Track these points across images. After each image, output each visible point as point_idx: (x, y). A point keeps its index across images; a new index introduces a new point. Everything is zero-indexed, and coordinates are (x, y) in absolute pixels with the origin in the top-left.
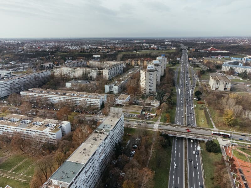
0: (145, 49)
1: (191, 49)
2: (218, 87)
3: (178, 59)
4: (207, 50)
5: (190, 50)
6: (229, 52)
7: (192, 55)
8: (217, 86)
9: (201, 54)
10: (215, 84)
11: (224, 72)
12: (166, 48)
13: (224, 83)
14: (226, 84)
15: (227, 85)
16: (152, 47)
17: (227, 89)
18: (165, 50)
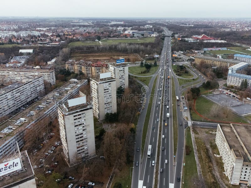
1: (176, 36)
2: (247, 177)
3: (156, 56)
4: (198, 39)
5: (175, 38)
6: (226, 42)
7: (177, 48)
9: (190, 44)
10: (240, 170)
12: (143, 35)
16: (126, 32)
18: (140, 39)
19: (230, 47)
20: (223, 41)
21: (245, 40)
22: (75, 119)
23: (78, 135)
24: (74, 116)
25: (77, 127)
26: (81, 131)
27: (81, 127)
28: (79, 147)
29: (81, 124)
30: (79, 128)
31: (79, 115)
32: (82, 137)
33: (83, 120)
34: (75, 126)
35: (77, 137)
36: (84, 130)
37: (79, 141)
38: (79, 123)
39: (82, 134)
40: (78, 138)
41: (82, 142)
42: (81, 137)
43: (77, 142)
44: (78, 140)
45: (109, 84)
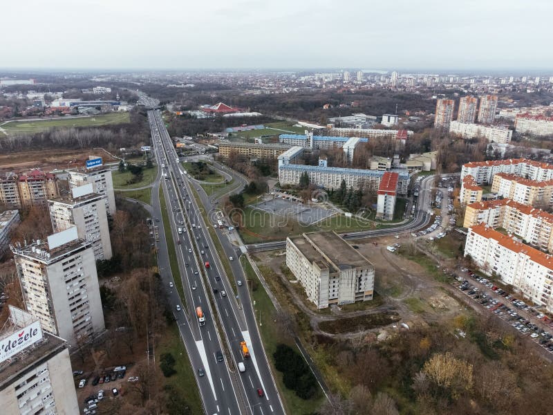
0: (30, 115)
1: (170, 107)
2: (336, 293)
3: (145, 149)
5: (167, 112)
6: (260, 114)
7: (178, 130)
8: (331, 290)
9: (201, 123)
10: (327, 286)
11: (288, 187)
12: (99, 108)
13: (354, 276)
14: (360, 280)
15: (362, 282)
16: (55, 104)
17: (363, 293)
18: (96, 116)
19: (268, 122)
20: (255, 114)
21: (288, 109)
22: (65, 270)
23: (73, 298)
24: (64, 264)
25: (70, 284)
26: (77, 290)
27: (76, 283)
28: (77, 320)
29: (76, 277)
30: (74, 285)
31: (71, 261)
32: (80, 300)
33: (79, 270)
34: (67, 282)
35: (72, 302)
36: (81, 287)
37: (75, 309)
38: (73, 276)
39: (79, 294)
40: (74, 304)
41: (80, 309)
42: (77, 302)
43: (72, 311)
44: (73, 307)
45: (93, 206)
